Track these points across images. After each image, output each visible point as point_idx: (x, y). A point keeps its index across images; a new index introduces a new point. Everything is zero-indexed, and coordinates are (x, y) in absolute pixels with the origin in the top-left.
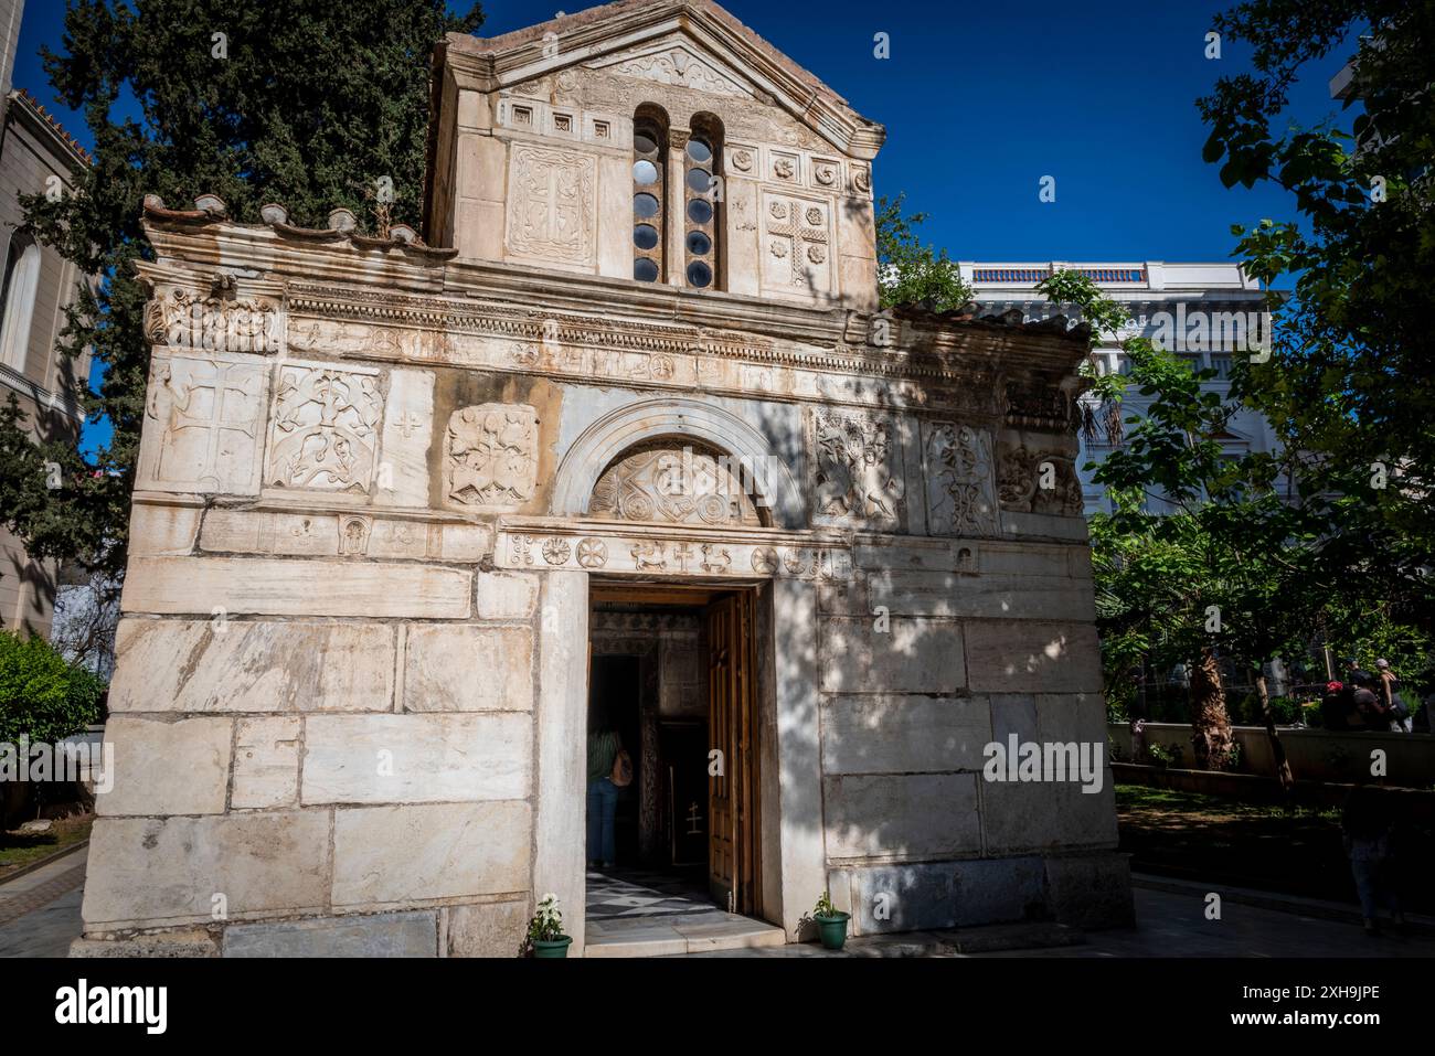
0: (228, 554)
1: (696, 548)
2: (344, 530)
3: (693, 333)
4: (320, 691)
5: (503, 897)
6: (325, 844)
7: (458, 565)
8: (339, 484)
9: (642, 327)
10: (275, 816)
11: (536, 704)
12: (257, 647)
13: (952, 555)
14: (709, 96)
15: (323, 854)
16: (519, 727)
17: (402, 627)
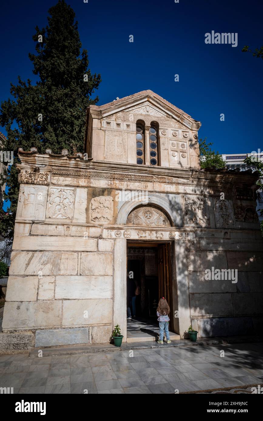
0: (37, 235)
1: (154, 232)
2: (65, 229)
3: (152, 177)
4: (59, 270)
5: (105, 325)
6: (61, 309)
7: (93, 237)
8: (64, 217)
9: (139, 176)
10: (49, 302)
11: (113, 273)
12: (44, 259)
13: (223, 233)
14: (155, 117)
15: (60, 312)
16: (109, 279)
17: (80, 253)
